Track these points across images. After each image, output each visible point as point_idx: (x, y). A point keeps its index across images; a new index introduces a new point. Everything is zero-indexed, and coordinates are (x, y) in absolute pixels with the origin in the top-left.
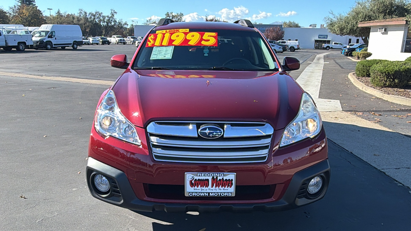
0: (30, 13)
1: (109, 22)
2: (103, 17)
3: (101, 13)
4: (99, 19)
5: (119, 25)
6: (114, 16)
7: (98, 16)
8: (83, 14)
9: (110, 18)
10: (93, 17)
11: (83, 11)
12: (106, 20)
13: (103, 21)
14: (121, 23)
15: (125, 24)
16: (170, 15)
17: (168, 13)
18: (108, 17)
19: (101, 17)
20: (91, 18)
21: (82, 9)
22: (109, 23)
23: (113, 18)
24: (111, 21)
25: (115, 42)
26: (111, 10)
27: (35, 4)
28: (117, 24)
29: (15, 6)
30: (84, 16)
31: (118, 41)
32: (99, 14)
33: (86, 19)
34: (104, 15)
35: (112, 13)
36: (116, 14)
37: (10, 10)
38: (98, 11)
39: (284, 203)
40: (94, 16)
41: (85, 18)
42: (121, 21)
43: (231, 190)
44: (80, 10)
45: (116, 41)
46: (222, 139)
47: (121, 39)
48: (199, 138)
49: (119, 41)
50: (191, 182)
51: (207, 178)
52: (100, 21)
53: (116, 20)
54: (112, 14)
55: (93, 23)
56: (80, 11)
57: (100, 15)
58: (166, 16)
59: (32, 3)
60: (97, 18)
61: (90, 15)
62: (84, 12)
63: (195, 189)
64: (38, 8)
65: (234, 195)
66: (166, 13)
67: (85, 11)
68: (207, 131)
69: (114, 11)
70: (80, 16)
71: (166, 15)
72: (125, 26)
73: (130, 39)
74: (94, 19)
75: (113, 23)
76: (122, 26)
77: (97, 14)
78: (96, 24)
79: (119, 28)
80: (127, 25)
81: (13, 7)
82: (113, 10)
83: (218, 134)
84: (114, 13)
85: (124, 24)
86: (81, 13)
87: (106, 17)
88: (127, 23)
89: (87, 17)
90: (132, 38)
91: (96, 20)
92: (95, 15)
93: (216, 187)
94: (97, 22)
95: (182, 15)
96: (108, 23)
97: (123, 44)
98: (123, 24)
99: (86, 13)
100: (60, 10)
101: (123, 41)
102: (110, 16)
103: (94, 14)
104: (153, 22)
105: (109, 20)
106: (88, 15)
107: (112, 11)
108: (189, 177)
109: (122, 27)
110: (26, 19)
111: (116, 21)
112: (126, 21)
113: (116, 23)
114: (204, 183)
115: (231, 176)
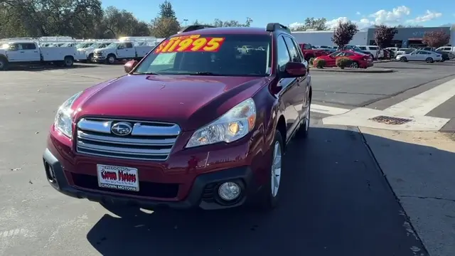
0: (168, 25)
3: (237, 22)
16: (310, 20)
17: (308, 18)
18: (243, 25)
23: (249, 26)
27: (175, 15)
34: (239, 24)
37: (152, 23)
39: (187, 204)
43: (135, 185)
46: (130, 136)
48: (112, 134)
50: (102, 173)
51: (114, 171)
57: (235, 24)
59: (172, 14)
63: (107, 181)
64: (177, 20)
65: (138, 190)
68: (118, 129)
69: (250, 19)
71: (305, 21)
81: (154, 19)
83: (127, 131)
84: (250, 22)
87: (241, 26)
93: (122, 181)
95: (324, 20)
102: (246, 24)
107: (248, 19)
108: (100, 168)
110: (165, 31)
114: (112, 176)
115: (134, 171)
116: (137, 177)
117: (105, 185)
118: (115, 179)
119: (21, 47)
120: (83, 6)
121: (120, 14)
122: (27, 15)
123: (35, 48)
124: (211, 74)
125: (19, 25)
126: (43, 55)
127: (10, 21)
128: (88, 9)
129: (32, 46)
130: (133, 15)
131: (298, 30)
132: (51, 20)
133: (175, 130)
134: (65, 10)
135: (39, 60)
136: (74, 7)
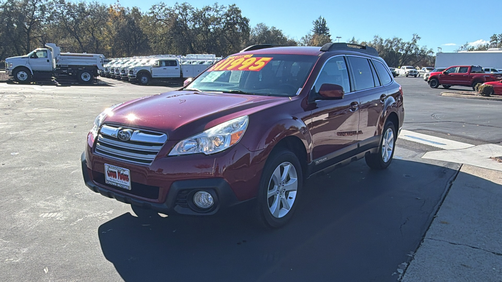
0: (320, 43)
1: (409, 49)
2: (402, 44)
3: (400, 39)
4: (397, 46)
5: (421, 53)
6: (416, 42)
7: (396, 42)
8: (379, 41)
9: (411, 45)
10: (389, 45)
11: (379, 37)
12: (405, 48)
13: (402, 49)
14: (424, 51)
15: (430, 52)
16: (498, 37)
17: (494, 35)
18: (408, 44)
19: (400, 44)
20: (387, 45)
21: (378, 35)
22: (409, 51)
23: (415, 45)
24: (412, 49)
25: (404, 74)
26: (414, 34)
27: (328, 32)
28: (419, 52)
29: (306, 36)
30: (379, 44)
31: (407, 73)
32: (398, 40)
33: (382, 47)
34: (403, 42)
35: (414, 38)
36: (419, 40)
37: (301, 41)
38: (397, 37)
40: (391, 43)
41: (380, 46)
42: (425, 48)
44: (375, 36)
45: (406, 72)
46: (128, 141)
47: (412, 71)
49: (410, 73)
50: (108, 171)
51: (115, 170)
52: (398, 48)
53: (418, 47)
54: (414, 40)
55: (389, 51)
56: (375, 38)
57: (398, 42)
58: (491, 40)
59: (326, 31)
60: (395, 45)
61: (387, 42)
62: (379, 39)
63: (110, 179)
65: (130, 189)
66: (492, 36)
67: (381, 38)
68: (123, 134)
69: (417, 36)
70: (375, 43)
71: (491, 38)
72: (430, 54)
73: (425, 70)
74: (391, 46)
75: (413, 51)
76: (425, 54)
77: (395, 40)
78: (393, 52)
79: (420, 57)
80: (433, 53)
81: (305, 37)
82: (416, 34)
83: (128, 137)
84: (417, 39)
85: (428, 52)
86: (376, 40)
87: (405, 44)
88: (432, 51)
89: (383, 45)
90: (428, 69)
91: (393, 48)
92: (393, 42)
93: (120, 180)
94: (394, 50)
96: (407, 52)
97: (414, 76)
98: (426, 52)
99: (381, 40)
100: (355, 38)
101: (414, 72)
102: (411, 42)
103: (392, 40)
104: (470, 48)
105: (409, 47)
106: (384, 42)
107: (414, 36)
109: (424, 56)
111: (418, 49)
112: (431, 48)
113: (417, 51)
115: (127, 172)
116: (129, 177)
117: (110, 183)
118: (116, 178)
119: (164, 64)
120: (231, 24)
121: (269, 32)
122: (179, 33)
123: (176, 65)
124: (241, 93)
125: (171, 42)
126: (184, 72)
127: (164, 38)
128: (237, 26)
129: (173, 63)
130: (282, 32)
131: (480, 49)
132: (200, 37)
133: (162, 138)
134: (213, 28)
135: (179, 76)
136: (222, 25)
